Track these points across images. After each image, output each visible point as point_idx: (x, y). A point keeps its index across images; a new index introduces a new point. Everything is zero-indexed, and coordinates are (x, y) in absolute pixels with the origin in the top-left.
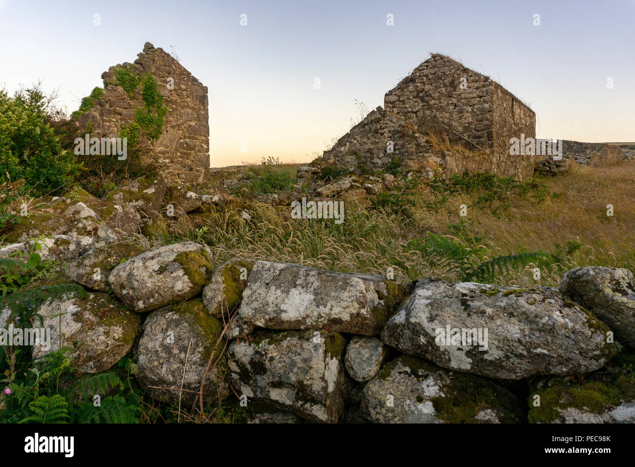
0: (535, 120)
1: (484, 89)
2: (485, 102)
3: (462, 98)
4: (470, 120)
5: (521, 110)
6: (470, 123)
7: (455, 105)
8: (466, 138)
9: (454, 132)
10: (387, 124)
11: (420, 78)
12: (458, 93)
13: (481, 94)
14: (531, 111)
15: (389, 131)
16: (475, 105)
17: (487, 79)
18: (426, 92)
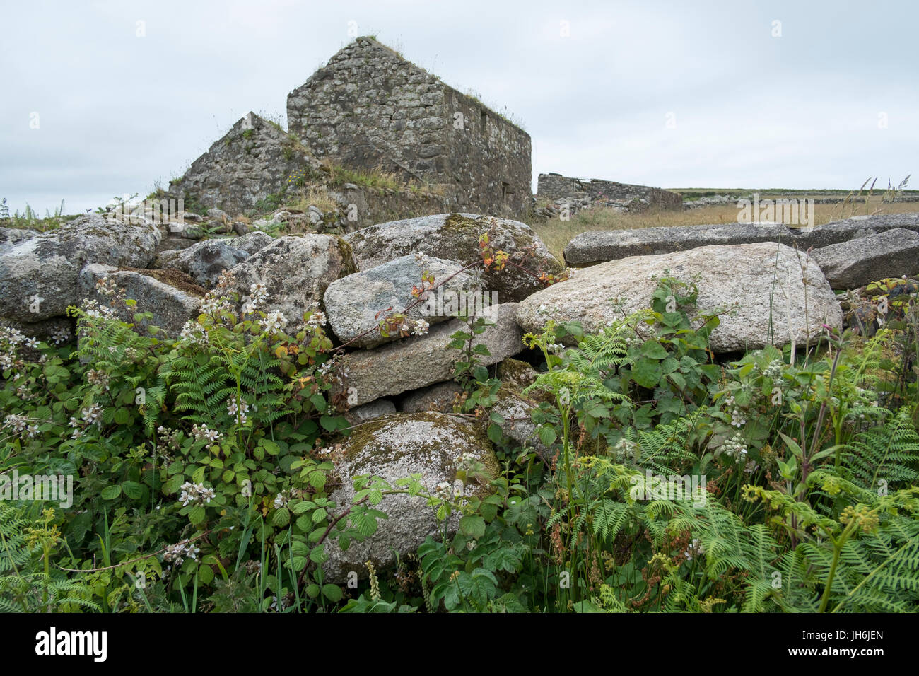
0: (530, 147)
1: (430, 95)
2: (432, 114)
3: (400, 108)
4: (412, 140)
5: (500, 130)
6: (412, 146)
7: (391, 117)
8: (407, 167)
9: (390, 157)
10: (264, 140)
11: (340, 72)
12: (395, 98)
13: (426, 102)
14: (521, 132)
15: (267, 151)
16: (418, 118)
17: (433, 79)
18: (348, 96)
